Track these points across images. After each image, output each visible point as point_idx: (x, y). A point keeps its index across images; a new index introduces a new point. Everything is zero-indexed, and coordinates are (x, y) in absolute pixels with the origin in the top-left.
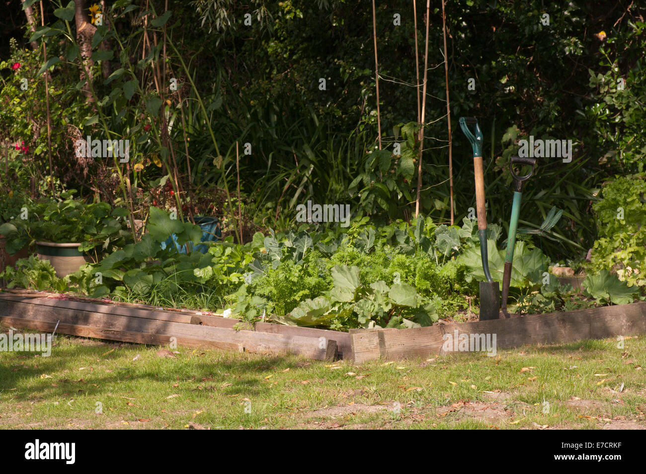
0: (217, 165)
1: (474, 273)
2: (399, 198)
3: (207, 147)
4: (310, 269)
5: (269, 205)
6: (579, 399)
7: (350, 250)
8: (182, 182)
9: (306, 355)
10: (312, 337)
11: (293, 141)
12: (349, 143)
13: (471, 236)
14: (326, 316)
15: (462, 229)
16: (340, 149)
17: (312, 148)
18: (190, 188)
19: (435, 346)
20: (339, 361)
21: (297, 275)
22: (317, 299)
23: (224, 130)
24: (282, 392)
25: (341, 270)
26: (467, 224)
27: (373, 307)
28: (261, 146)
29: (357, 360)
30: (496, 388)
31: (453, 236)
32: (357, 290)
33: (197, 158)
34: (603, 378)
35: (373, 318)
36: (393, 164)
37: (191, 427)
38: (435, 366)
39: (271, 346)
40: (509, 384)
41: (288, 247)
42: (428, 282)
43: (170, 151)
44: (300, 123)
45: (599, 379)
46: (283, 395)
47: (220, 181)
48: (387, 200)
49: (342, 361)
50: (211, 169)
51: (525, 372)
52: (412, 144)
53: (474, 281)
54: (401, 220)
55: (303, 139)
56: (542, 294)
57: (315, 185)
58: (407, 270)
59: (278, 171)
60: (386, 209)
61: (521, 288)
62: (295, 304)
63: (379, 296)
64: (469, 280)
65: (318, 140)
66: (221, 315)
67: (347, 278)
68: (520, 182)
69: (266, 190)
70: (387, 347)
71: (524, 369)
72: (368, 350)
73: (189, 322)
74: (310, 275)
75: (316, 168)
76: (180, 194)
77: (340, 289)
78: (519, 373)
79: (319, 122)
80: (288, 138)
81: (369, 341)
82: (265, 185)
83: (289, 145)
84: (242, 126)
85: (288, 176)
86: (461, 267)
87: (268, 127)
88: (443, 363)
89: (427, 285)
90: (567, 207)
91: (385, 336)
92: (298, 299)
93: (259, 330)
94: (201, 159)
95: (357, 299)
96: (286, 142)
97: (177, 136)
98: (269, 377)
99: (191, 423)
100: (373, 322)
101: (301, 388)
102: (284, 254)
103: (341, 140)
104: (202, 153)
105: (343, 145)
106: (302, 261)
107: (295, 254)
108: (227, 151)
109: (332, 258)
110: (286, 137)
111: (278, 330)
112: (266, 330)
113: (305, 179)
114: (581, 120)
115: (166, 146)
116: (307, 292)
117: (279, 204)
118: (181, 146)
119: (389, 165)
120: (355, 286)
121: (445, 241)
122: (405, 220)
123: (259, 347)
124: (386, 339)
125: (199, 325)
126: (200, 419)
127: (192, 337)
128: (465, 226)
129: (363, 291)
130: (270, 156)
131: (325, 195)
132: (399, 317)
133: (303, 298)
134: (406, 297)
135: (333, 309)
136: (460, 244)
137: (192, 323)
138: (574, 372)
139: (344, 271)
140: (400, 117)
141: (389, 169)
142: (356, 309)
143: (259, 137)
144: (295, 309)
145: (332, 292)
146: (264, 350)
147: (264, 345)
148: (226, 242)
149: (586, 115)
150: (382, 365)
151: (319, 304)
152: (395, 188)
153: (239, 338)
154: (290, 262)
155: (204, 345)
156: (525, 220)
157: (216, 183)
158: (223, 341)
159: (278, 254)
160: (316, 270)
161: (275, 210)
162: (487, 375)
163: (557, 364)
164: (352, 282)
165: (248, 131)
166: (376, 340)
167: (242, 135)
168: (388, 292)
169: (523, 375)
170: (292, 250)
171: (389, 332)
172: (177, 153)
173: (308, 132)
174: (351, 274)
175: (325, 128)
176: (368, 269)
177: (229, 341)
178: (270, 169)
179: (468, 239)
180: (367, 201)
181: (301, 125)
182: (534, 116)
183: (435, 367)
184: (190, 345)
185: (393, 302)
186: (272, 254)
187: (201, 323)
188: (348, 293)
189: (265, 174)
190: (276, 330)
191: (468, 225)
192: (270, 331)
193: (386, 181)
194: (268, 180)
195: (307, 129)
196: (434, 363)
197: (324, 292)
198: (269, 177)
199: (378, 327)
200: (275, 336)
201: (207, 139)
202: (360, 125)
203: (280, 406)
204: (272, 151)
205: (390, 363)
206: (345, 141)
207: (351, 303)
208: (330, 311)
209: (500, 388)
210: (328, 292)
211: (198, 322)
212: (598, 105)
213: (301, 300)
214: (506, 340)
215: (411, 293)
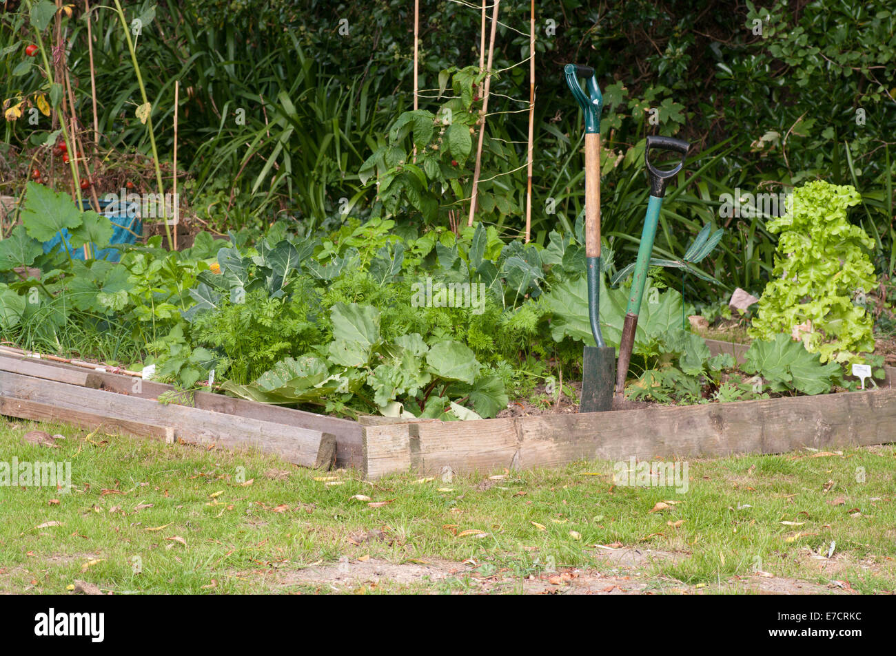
0: (141, 117)
1: (567, 326)
2: (443, 191)
3: (123, 87)
4: (293, 308)
5: (218, 184)
6: (771, 575)
7: (364, 276)
8: (83, 141)
9: (282, 455)
10: (294, 424)
11: (261, 85)
12: (352, 93)
13: (561, 263)
14: (319, 389)
15: (546, 251)
16: (337, 103)
17: (292, 99)
18: (96, 151)
19: (504, 453)
20: (339, 470)
21: (272, 315)
22: (303, 359)
23: (152, 60)
24: (242, 527)
25: (346, 311)
26: (554, 241)
27: (399, 377)
28: (210, 89)
29: (372, 472)
30: (616, 540)
31: (532, 260)
32: (374, 349)
33: (108, 103)
34: (797, 529)
35: (399, 399)
36: (436, 135)
37: (78, 588)
38: (504, 489)
39: (223, 435)
40: (636, 532)
41: (258, 266)
42: (490, 338)
43: (66, 89)
44: (274, 58)
45: (789, 530)
46: (242, 533)
47: (142, 141)
48: (423, 193)
49: (344, 471)
50: (130, 122)
51: (661, 511)
52: (468, 103)
53: (567, 340)
54: (444, 228)
55: (279, 84)
56: (680, 369)
57: (294, 158)
58: (455, 316)
59: (236, 131)
60: (419, 208)
61: (646, 358)
62: (268, 364)
63: (410, 360)
64: (558, 337)
65: (302, 87)
66: (138, 374)
67: (358, 327)
68: (661, 180)
69: (214, 161)
70: (423, 451)
71: (660, 505)
72: (390, 455)
73: (84, 383)
74: (294, 317)
75: (298, 132)
76: (79, 162)
77: (344, 345)
78: (651, 513)
79: (305, 57)
80: (253, 79)
81: (394, 439)
82: (214, 153)
83: (256, 92)
84: (182, 57)
85: (250, 140)
86: (545, 316)
87: (222, 60)
88: (519, 484)
89: (487, 342)
90: (697, 217)
91: (421, 431)
92: (272, 357)
93: (202, 407)
94: (115, 104)
95: (374, 363)
96: (251, 86)
97: (77, 66)
98: (217, 494)
99: (79, 582)
100: (399, 405)
101: (273, 518)
102: (251, 278)
103: (339, 89)
104: (116, 96)
105: (343, 97)
106: (280, 293)
107: (269, 280)
108: (156, 95)
109: (331, 288)
110: (250, 78)
111: (235, 409)
112: (215, 407)
113: (279, 147)
114: (725, 79)
115: (61, 82)
116: (287, 345)
117: (235, 183)
118: (83, 81)
119: (430, 137)
120: (370, 341)
121: (520, 269)
122: (449, 228)
123: (202, 435)
124: (422, 438)
125: (99, 391)
126: (96, 575)
127: (86, 410)
128: (552, 245)
129: (384, 349)
130: (226, 107)
131: (310, 174)
132: (444, 399)
133: (280, 355)
134: (456, 364)
135: (332, 378)
136: (542, 275)
137: (88, 385)
138: (745, 516)
139: (354, 315)
140: (435, 57)
141: (429, 143)
142: (371, 381)
143: (208, 76)
144: (266, 373)
145: (331, 347)
146: (210, 441)
147: (210, 433)
148: (151, 246)
149: (733, 72)
150: (413, 483)
151: (307, 367)
152: (437, 175)
153: (168, 417)
154: (261, 292)
155: (106, 426)
156: (633, 236)
157: (136, 144)
158: (138, 422)
159: (240, 277)
160: (304, 307)
161: (227, 192)
162: (595, 513)
163: (715, 498)
164: (365, 333)
165: (191, 65)
166: (405, 438)
167: (182, 71)
168: (426, 354)
169: (658, 516)
170: (264, 271)
171: (429, 426)
172: (76, 93)
173: (285, 73)
174: (364, 319)
175: (315, 67)
176: (391, 311)
177: (149, 423)
178: (224, 127)
179: (557, 268)
180: (390, 194)
181: (276, 61)
182: (646, 69)
183: (505, 492)
184: (83, 422)
185: (435, 372)
186: (229, 275)
187: (102, 387)
188: (357, 353)
189: (215, 134)
190: (231, 407)
191: (558, 245)
192: (222, 409)
193: (423, 162)
194: (219, 145)
195: (285, 68)
196: (505, 483)
197: (315, 347)
198: (220, 141)
199: (407, 415)
200: (230, 419)
201: (125, 73)
202: (371, 66)
203: (238, 556)
204: (228, 100)
205: (428, 479)
206: (345, 90)
207: (362, 370)
208: (326, 381)
209: (621, 540)
210: (322, 347)
211: (98, 383)
212: (753, 57)
213: (276, 359)
214: (623, 447)
215: (466, 358)
